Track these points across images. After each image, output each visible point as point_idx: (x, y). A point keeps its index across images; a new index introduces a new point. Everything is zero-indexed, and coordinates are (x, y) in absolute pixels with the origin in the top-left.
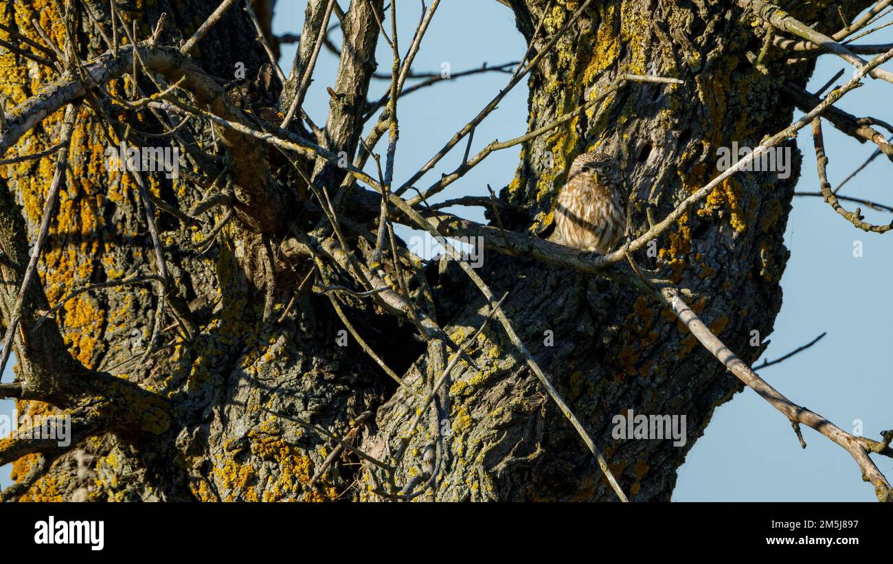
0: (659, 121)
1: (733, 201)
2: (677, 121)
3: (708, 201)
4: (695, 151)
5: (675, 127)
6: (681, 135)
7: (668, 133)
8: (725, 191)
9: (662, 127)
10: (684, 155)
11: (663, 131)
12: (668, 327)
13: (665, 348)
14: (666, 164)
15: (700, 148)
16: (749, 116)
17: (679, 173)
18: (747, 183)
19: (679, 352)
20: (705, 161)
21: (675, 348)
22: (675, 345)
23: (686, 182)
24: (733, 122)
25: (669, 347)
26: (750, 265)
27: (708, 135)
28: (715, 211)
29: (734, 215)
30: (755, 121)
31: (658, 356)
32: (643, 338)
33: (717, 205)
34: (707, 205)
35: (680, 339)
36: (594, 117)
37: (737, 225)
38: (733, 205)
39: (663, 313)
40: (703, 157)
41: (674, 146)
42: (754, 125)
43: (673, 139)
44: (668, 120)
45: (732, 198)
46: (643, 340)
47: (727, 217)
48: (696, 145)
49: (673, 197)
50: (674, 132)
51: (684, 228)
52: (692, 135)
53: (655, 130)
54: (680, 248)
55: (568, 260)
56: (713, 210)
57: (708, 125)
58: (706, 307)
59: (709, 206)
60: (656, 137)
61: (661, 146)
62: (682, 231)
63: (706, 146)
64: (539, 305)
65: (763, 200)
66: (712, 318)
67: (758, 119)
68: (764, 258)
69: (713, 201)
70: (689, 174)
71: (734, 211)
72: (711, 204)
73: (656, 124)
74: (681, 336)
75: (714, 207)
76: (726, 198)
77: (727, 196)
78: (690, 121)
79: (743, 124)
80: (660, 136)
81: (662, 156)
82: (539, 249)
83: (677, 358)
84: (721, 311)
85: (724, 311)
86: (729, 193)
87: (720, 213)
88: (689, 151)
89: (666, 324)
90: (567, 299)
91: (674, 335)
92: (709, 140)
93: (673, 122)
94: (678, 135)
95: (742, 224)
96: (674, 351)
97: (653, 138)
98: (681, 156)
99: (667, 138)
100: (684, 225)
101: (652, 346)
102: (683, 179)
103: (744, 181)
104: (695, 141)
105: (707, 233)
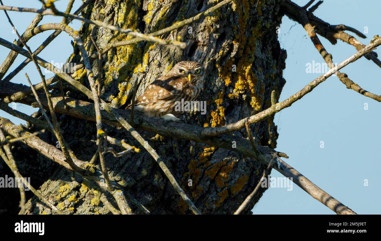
0: (205, 26)
1: (252, 88)
2: (218, 26)
3: (236, 87)
4: (228, 49)
5: (216, 31)
6: (220, 37)
7: (210, 36)
8: (246, 80)
9: (206, 31)
10: (221, 52)
11: (207, 34)
12: (208, 183)
13: (207, 199)
14: (209, 59)
15: (231, 46)
16: (262, 23)
17: (217, 66)
18: (258, 74)
19: (216, 202)
20: (234, 57)
21: (214, 199)
22: (214, 197)
23: (221, 73)
24: (250, 28)
25: (210, 198)
26: (260, 136)
27: (237, 37)
28: (241, 95)
29: (253, 98)
30: (265, 27)
31: (202, 205)
32: (193, 191)
33: (243, 90)
34: (234, 91)
35: (217, 192)
36: (151, 23)
37: (255, 106)
38: (252, 90)
39: (206, 172)
40: (233, 54)
41: (214, 45)
42: (263, 30)
43: (214, 40)
44: (212, 26)
45: (252, 85)
46: (193, 193)
47: (249, 99)
48: (229, 44)
49: (213, 84)
50: (214, 35)
51: (221, 108)
52: (226, 37)
53: (201, 33)
54: (219, 123)
55: (174, 131)
56: (240, 94)
57: (238, 30)
58: (234, 167)
59: (236, 91)
60: (202, 38)
61: (205, 45)
62: (219, 110)
63: (236, 46)
64: (123, 165)
65: (266, 87)
66: (238, 176)
67: (267, 26)
68: (271, 131)
69: (240, 87)
70: (223, 67)
71: (253, 95)
72: (238, 90)
73: (202, 28)
74: (218, 190)
75: (241, 92)
76: (247, 85)
77: (248, 83)
78: (225, 26)
79: (257, 29)
80: (205, 37)
81: (206, 52)
82: (148, 122)
83: (214, 206)
84: (243, 171)
85: (245, 171)
86: (249, 81)
87: (244, 96)
88: (224, 50)
89: (207, 180)
90: (143, 161)
91: (213, 189)
92: (238, 41)
93: (216, 27)
94: (217, 37)
95: (259, 105)
96: (213, 201)
97: (200, 39)
98: (219, 53)
99: (210, 40)
100: (220, 105)
101: (198, 198)
102: (219, 71)
103: (256, 72)
104: (229, 41)
105: (233, 111)
